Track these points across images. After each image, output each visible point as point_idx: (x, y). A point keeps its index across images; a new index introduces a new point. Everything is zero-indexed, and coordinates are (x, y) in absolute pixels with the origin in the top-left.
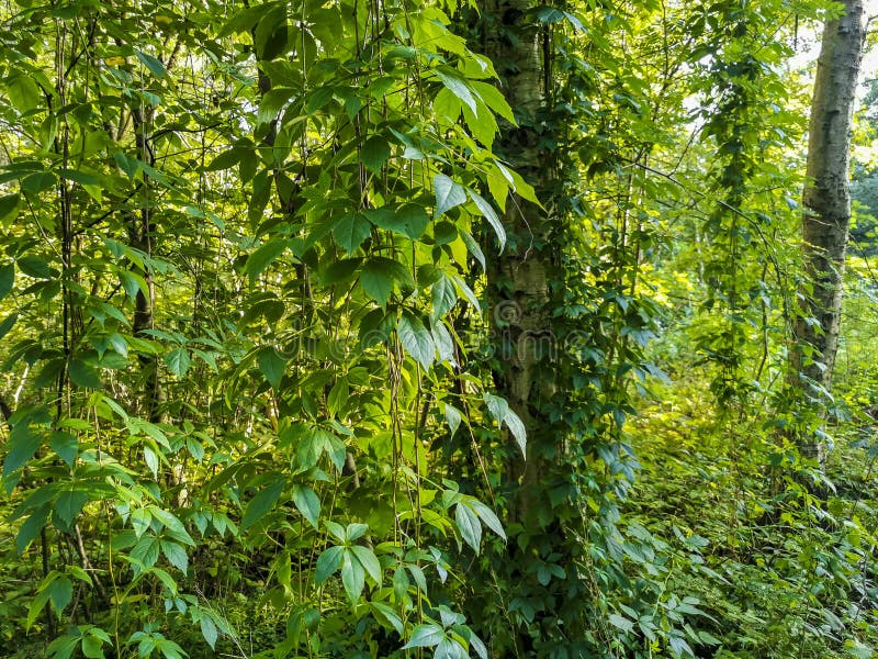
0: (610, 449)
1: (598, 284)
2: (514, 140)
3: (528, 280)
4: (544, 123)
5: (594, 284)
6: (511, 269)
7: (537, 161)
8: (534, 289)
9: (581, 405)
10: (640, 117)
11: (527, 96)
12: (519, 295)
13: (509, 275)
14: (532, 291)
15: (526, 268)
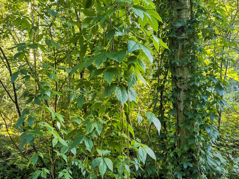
0: (209, 128)
1: (207, 75)
2: (180, 31)
3: (183, 74)
4: (189, 24)
5: (205, 75)
6: (178, 71)
7: (187, 36)
8: (186, 76)
9: (199, 113)
10: (223, 21)
11: (185, 17)
12: (181, 78)
13: (177, 72)
14: (185, 77)
15: (183, 70)
